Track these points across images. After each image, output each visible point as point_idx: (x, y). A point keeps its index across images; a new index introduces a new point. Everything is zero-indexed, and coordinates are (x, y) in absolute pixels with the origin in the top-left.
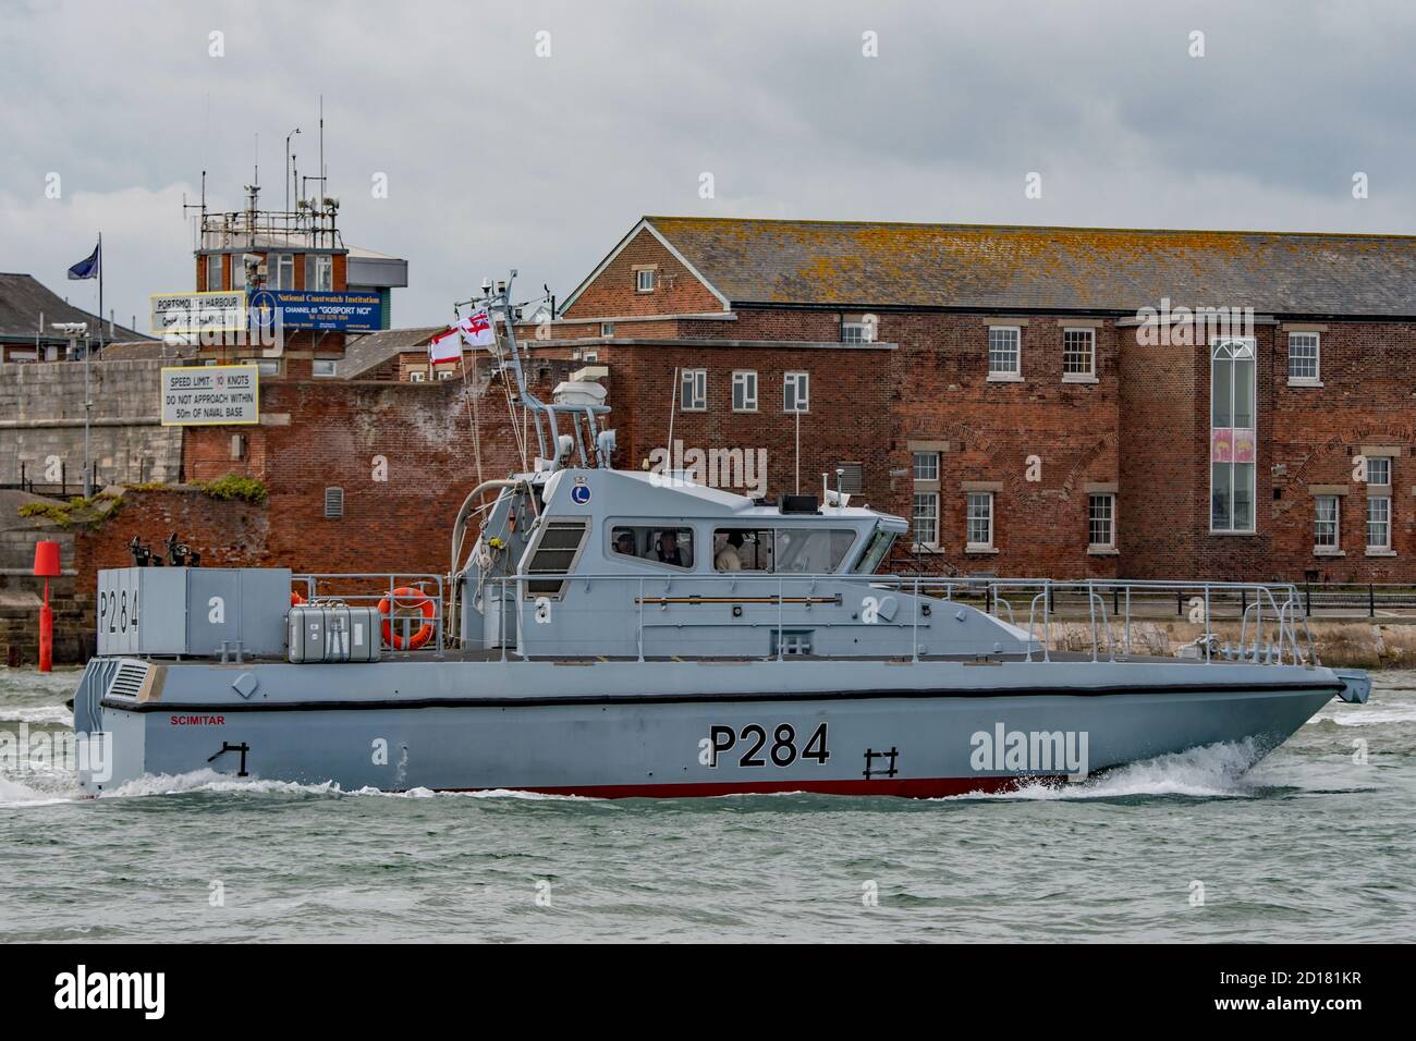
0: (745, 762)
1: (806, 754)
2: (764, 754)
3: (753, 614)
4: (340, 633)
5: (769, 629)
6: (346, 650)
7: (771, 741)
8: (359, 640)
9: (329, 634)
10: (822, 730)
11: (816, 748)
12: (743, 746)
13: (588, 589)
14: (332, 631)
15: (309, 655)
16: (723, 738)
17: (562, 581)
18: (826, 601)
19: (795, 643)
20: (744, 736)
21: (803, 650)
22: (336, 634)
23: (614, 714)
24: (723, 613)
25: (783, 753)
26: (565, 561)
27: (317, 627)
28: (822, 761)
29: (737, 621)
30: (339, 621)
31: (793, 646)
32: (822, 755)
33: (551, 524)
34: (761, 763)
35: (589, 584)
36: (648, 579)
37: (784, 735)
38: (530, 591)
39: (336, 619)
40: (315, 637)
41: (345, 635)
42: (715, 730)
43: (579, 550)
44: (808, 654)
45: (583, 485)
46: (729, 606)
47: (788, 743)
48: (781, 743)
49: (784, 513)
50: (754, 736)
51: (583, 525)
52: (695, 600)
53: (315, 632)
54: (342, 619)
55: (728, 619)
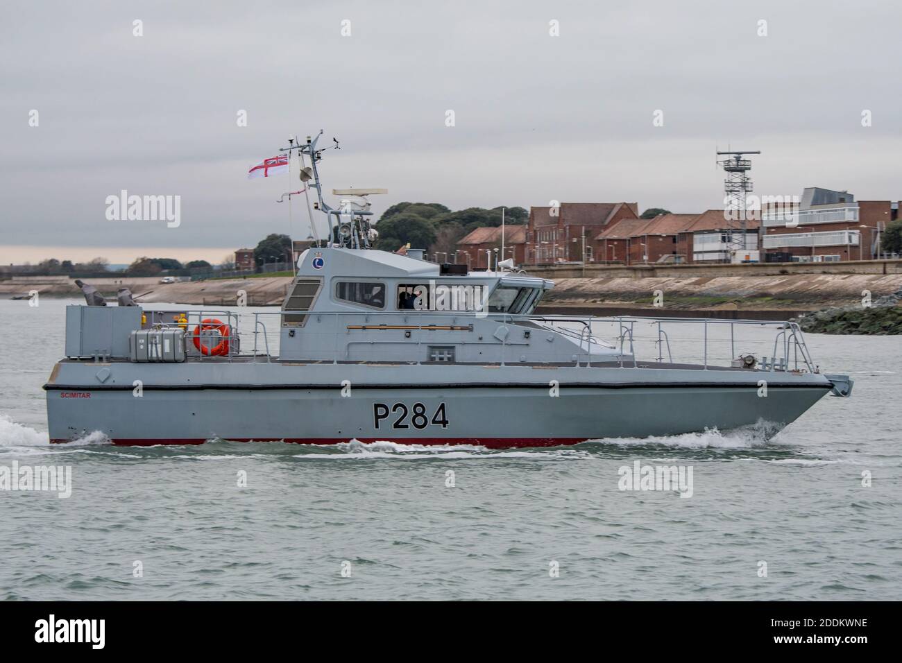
0: (396, 426)
1: (434, 422)
2: (408, 421)
3: (419, 336)
4: (156, 344)
5: (426, 345)
6: (160, 355)
7: (411, 414)
8: (167, 349)
9: (150, 346)
10: (442, 407)
11: (440, 418)
12: (395, 416)
13: (319, 320)
14: (152, 343)
15: (139, 358)
16: (381, 411)
17: (305, 315)
18: (463, 329)
19: (443, 354)
20: (394, 410)
21: (449, 359)
22: (154, 346)
23: (315, 396)
24: (399, 336)
25: (420, 421)
26: (307, 303)
27: (143, 341)
28: (444, 426)
29: (408, 340)
30: (155, 338)
31: (442, 356)
32: (444, 423)
33: (300, 281)
34: (407, 427)
35: (319, 317)
36: (355, 314)
37: (419, 410)
38: (286, 321)
39: (154, 337)
40: (142, 347)
41: (159, 346)
42: (377, 406)
43: (315, 297)
44: (451, 361)
45: (319, 258)
46: (403, 332)
47: (422, 414)
48: (417, 415)
49: (441, 275)
50: (400, 411)
51: (319, 281)
52: (383, 327)
53: (142, 344)
54: (157, 337)
55: (402, 339)
